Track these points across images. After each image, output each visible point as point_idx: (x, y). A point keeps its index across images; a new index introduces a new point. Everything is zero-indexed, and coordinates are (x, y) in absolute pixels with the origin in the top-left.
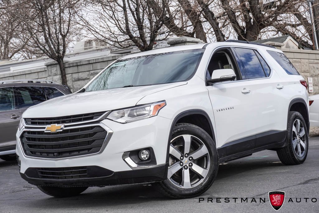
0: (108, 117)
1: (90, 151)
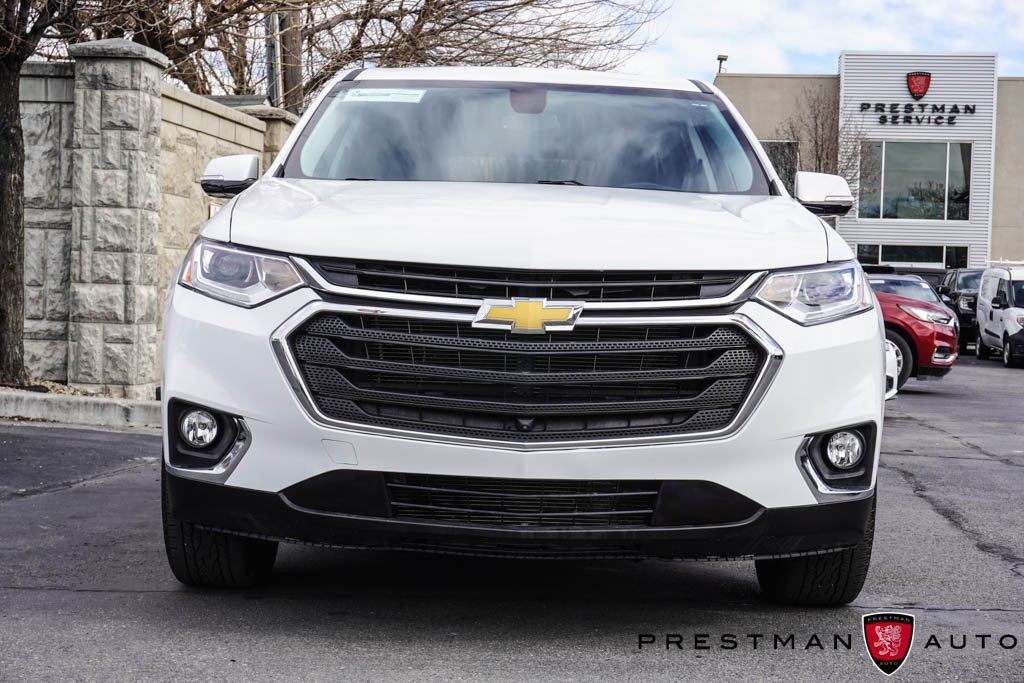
0: (757, 296)
1: (689, 421)
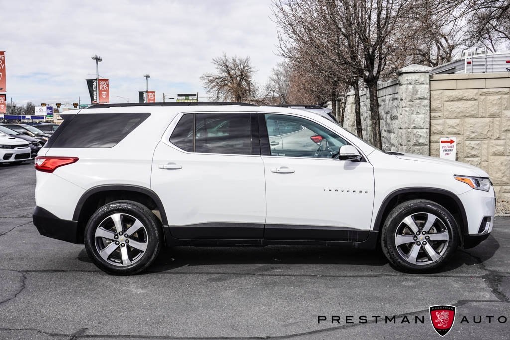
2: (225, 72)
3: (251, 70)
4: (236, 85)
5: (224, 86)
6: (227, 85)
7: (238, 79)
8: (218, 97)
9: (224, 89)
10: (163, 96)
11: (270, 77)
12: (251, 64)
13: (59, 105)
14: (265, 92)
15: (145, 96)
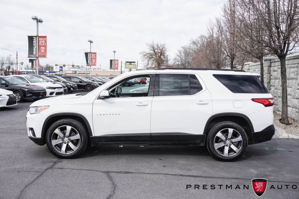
2: (152, 50)
3: (166, 50)
4: (158, 58)
5: (152, 58)
6: (153, 57)
7: (159, 54)
8: (148, 64)
9: (152, 59)
10: (121, 63)
11: (176, 54)
12: (166, 47)
13: (64, 66)
14: (173, 62)
15: (113, 62)
